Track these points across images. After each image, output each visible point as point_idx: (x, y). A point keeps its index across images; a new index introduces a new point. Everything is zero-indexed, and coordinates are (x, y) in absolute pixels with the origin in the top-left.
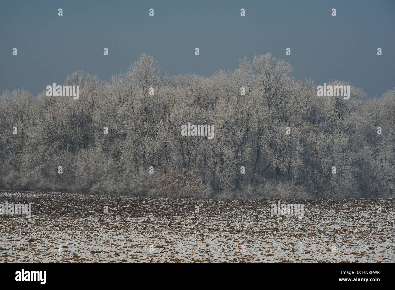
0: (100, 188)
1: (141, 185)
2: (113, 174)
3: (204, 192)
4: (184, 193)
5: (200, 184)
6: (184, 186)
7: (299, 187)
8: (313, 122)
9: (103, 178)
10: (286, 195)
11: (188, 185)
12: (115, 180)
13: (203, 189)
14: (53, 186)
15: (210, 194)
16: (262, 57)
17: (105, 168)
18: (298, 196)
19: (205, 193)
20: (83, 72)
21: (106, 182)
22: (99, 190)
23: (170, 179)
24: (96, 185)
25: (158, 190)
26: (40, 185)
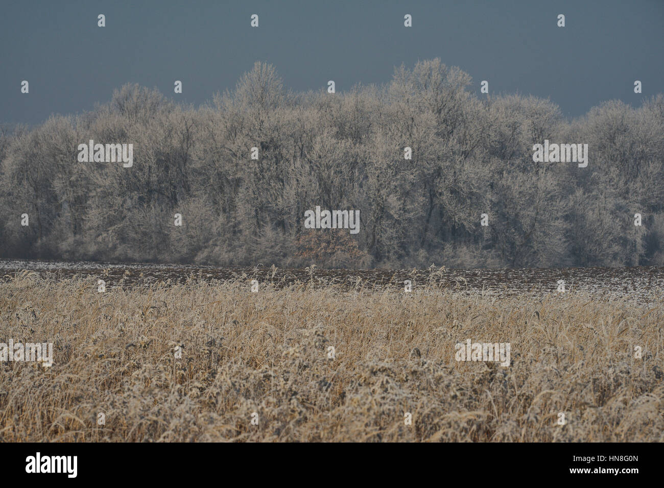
0: (208, 257)
1: (268, 252)
2: (226, 236)
3: (361, 261)
4: (334, 262)
5: (355, 250)
6: (333, 253)
7: (490, 252)
8: (503, 157)
9: (211, 242)
10: (473, 264)
11: (339, 252)
12: (230, 245)
13: (360, 258)
14: (137, 256)
15: (369, 263)
16: (427, 64)
17: (215, 228)
18: (488, 265)
19: (364, 262)
20: (137, 84)
21: (217, 248)
22: (207, 260)
23: (312, 243)
24: (202, 253)
25: (296, 260)
26: (117, 253)
